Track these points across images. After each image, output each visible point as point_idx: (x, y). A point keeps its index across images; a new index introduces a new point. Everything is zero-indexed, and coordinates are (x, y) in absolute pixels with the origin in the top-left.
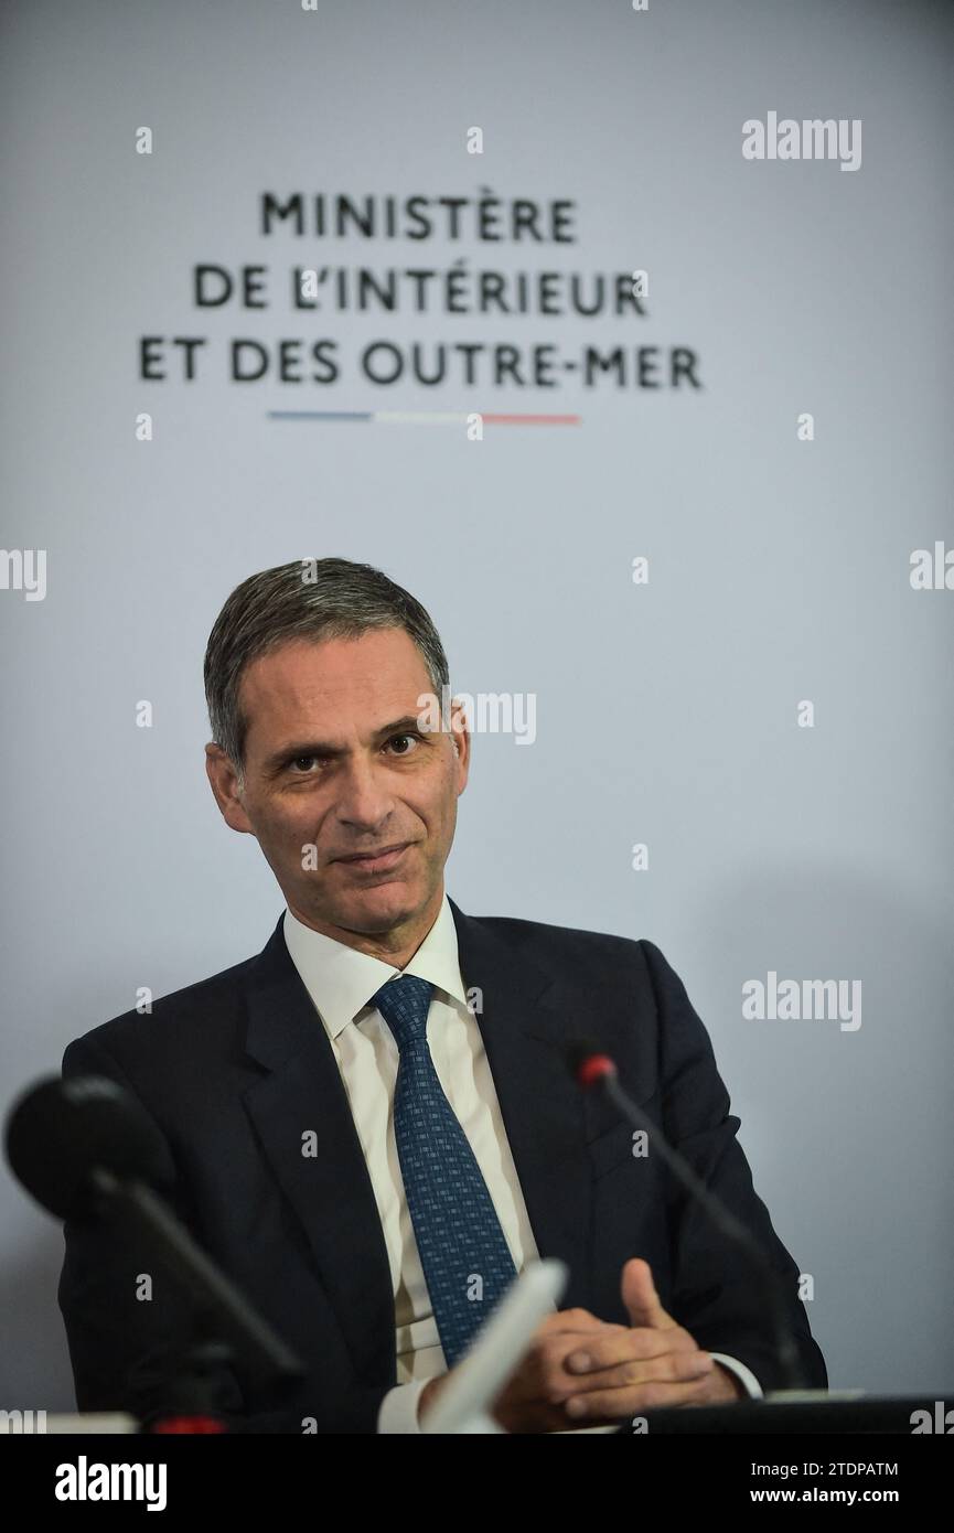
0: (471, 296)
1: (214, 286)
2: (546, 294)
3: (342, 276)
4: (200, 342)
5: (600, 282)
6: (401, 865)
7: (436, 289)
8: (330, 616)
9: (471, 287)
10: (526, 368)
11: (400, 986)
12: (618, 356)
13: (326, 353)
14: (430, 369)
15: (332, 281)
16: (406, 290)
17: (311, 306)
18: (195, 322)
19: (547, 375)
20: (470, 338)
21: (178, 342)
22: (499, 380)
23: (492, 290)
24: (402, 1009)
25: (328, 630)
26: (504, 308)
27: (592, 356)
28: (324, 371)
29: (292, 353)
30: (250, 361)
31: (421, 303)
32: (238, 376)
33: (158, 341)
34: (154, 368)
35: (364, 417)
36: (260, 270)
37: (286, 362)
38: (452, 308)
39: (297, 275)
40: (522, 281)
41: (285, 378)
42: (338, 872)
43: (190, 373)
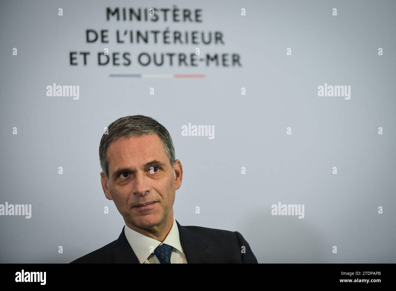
0: (171, 39)
1: (92, 36)
2: (194, 38)
3: (131, 33)
4: (88, 53)
5: (210, 34)
6: (153, 209)
7: (160, 37)
8: (132, 130)
9: (171, 36)
10: (188, 60)
11: (162, 247)
12: (216, 57)
13: (127, 56)
14: (159, 61)
15: (128, 34)
16: (151, 37)
17: (122, 42)
18: (87, 47)
19: (195, 62)
20: (171, 51)
21: (81, 53)
22: (180, 64)
23: (177, 37)
24: (163, 254)
25: (131, 134)
26: (181, 42)
27: (208, 57)
28: (127, 62)
29: (117, 56)
30: (104, 59)
31: (156, 41)
32: (100, 63)
33: (75, 53)
34: (74, 61)
35: (139, 76)
36: (106, 31)
37: (114, 59)
38: (165, 42)
39: (118, 33)
40: (187, 34)
41: (114, 64)
42: (134, 211)
43: (85, 63)
